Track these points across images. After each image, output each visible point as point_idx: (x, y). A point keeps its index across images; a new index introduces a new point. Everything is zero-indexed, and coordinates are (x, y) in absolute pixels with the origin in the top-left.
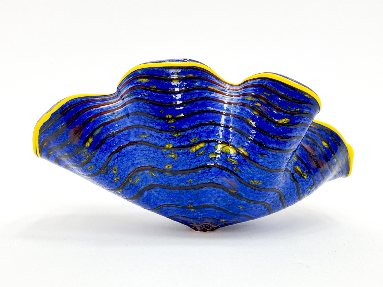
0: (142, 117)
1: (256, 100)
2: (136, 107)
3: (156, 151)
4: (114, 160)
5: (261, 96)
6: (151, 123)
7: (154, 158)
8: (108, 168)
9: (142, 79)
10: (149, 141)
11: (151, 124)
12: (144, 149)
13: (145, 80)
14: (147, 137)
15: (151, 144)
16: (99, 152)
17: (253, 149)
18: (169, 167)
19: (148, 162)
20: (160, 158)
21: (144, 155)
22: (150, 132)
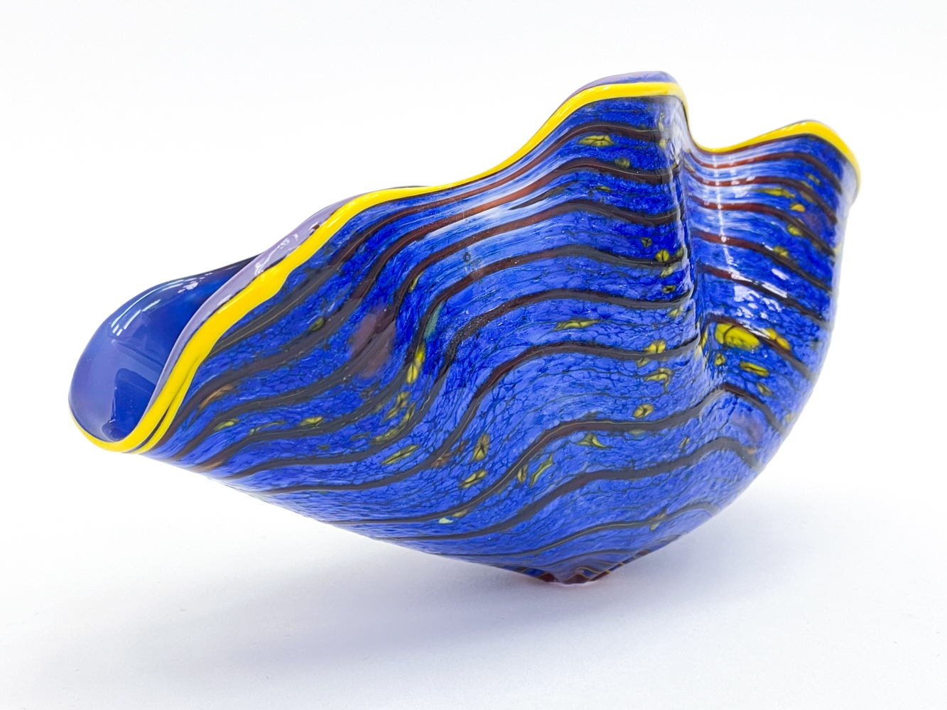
0: (582, 263)
1: (793, 195)
2: (566, 229)
3: (616, 368)
4: (484, 415)
5: (804, 185)
6: (613, 280)
7: (607, 391)
8: (460, 447)
9: (594, 137)
10: (594, 338)
11: (611, 283)
12: (575, 364)
13: (601, 141)
14: (591, 325)
15: (602, 346)
16: (443, 396)
17: (800, 329)
18: (645, 410)
19: (584, 404)
20: (626, 387)
21: (574, 383)
22: (603, 309)
